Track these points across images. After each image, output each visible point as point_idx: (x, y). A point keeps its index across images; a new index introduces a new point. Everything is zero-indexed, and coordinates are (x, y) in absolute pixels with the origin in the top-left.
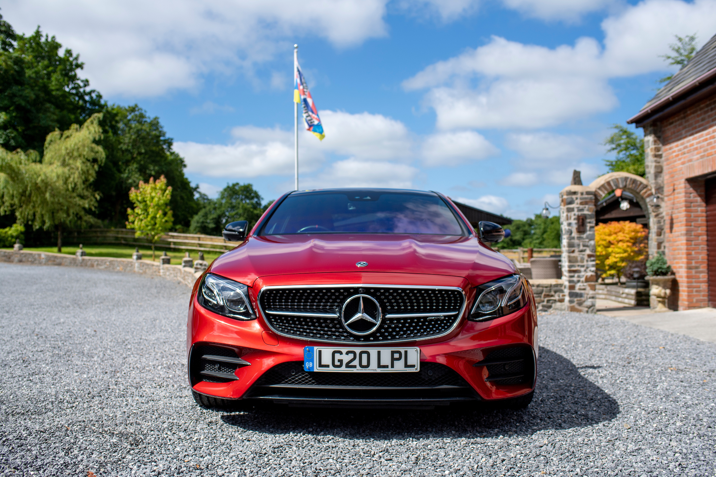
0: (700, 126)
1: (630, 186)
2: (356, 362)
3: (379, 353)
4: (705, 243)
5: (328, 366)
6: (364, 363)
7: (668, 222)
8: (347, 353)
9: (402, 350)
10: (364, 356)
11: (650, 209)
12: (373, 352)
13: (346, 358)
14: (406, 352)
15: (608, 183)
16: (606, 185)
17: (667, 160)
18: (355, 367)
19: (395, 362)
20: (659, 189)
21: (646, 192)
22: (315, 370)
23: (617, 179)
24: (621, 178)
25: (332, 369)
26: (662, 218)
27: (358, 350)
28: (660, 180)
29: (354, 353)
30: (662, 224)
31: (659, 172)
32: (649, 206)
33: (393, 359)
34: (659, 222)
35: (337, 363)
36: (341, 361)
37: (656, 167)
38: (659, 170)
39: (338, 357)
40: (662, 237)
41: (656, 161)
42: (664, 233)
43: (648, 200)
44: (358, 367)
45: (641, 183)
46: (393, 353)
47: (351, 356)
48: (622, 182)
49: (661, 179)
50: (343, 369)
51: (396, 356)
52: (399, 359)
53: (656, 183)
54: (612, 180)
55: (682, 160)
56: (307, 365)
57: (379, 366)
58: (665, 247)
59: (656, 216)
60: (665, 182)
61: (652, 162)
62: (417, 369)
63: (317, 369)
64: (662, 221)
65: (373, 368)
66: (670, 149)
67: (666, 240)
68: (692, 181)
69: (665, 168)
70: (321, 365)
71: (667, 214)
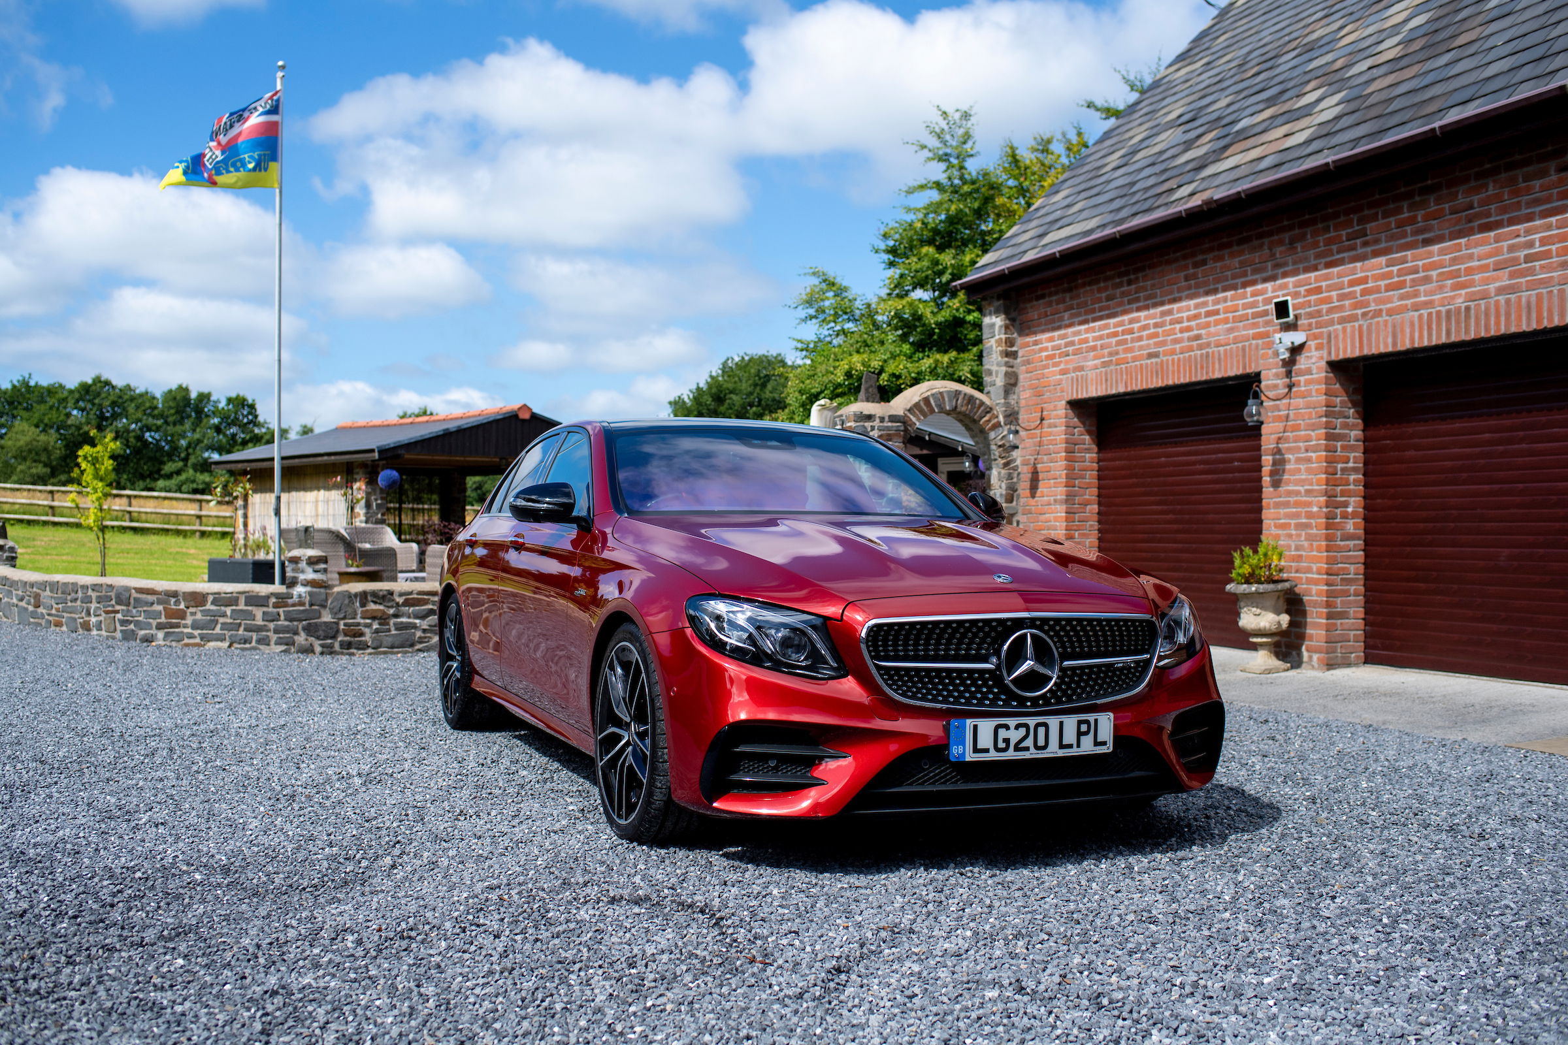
0: (1101, 310)
1: (964, 409)
2: (1029, 742)
3: (1061, 723)
4: (1096, 517)
5: (987, 751)
6: (1041, 742)
7: (1026, 476)
8: (1017, 727)
9: (1091, 717)
10: (1041, 730)
11: (995, 451)
12: (1053, 722)
13: (1015, 736)
14: (1096, 721)
15: (926, 400)
16: (922, 404)
17: (1028, 362)
18: (1027, 749)
19: (1082, 738)
20: (1012, 416)
21: (989, 421)
22: (968, 759)
23: (941, 393)
24: (948, 392)
25: (993, 755)
26: (1015, 468)
27: (1032, 722)
28: (1012, 399)
29: (1027, 726)
30: (1015, 480)
31: (1011, 384)
32: (993, 447)
33: (1080, 734)
34: (1010, 477)
35: (1001, 745)
36: (1007, 741)
37: (1006, 374)
38: (1012, 381)
39: (1003, 734)
40: (1014, 503)
41: (1007, 364)
42: (1018, 496)
43: (992, 435)
44: (1032, 749)
45: (982, 403)
46: (1080, 723)
47: (1022, 732)
48: (950, 401)
49: (1015, 397)
50: (1011, 755)
51: (1084, 728)
52: (1086, 733)
53: (1007, 405)
54: (933, 395)
55: (1062, 366)
56: (955, 751)
57: (1062, 746)
58: (1018, 523)
59: (1006, 465)
60: (1023, 403)
61: (998, 365)
62: (1108, 749)
63: (970, 757)
64: (1015, 475)
65: (1053, 751)
66: (1036, 343)
67: (1020, 511)
68: (1077, 406)
69: (1021, 377)
70: (976, 750)
71: (1025, 463)
